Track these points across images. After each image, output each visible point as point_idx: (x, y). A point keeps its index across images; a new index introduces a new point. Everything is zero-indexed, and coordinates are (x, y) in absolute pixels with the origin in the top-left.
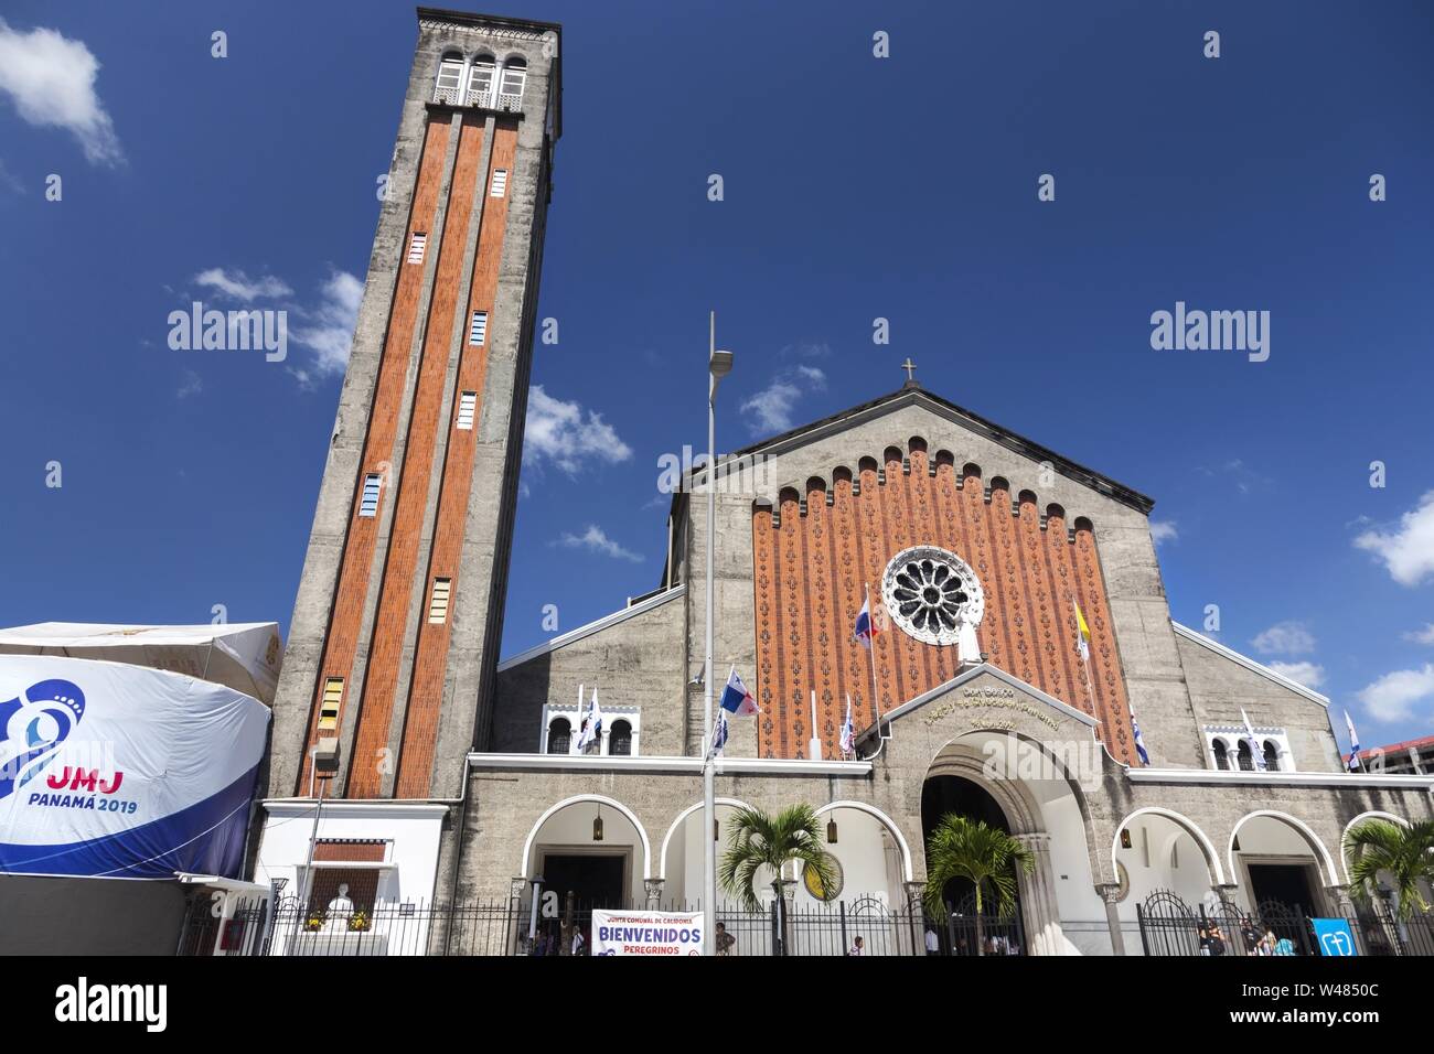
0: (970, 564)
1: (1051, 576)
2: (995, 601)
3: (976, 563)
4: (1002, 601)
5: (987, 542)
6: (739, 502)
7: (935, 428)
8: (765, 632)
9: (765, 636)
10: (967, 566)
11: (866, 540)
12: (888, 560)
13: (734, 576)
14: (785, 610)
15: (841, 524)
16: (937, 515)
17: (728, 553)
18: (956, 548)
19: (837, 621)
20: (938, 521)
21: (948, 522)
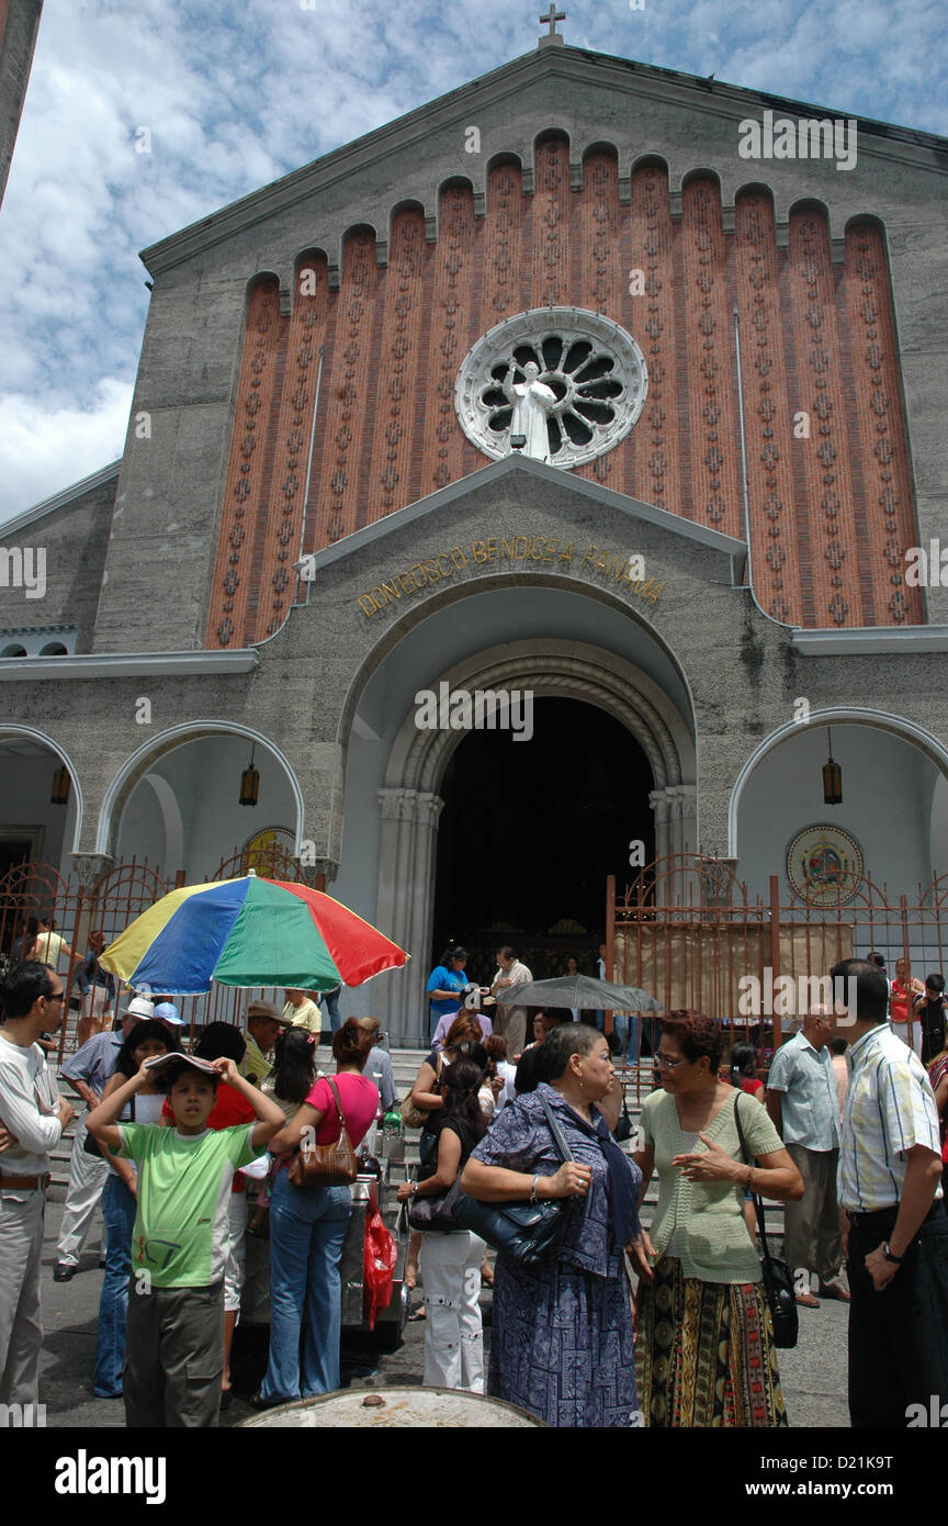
0: (629, 326)
1: (789, 330)
2: (668, 387)
3: (641, 323)
4: (682, 381)
5: (667, 286)
6: (226, 286)
7: (588, 108)
8: (243, 483)
9: (241, 493)
10: (622, 332)
11: (438, 314)
12: (473, 341)
13: (200, 401)
14: (281, 444)
15: (399, 295)
16: (577, 252)
17: (197, 367)
18: (604, 305)
19: (367, 450)
20: (577, 263)
21: (595, 265)
